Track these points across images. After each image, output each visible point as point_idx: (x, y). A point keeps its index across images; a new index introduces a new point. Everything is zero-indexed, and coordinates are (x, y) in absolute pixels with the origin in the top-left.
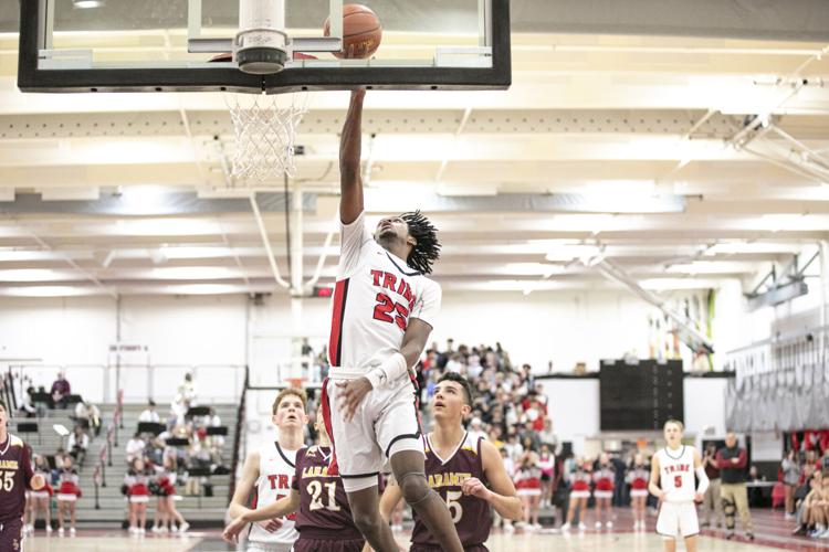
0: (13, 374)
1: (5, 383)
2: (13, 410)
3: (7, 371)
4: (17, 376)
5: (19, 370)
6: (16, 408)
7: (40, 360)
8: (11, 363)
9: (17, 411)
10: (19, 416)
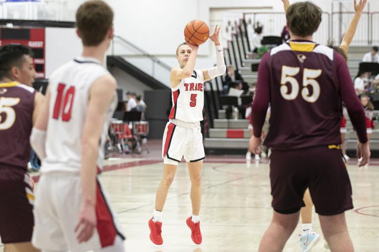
0: (247, 20)
1: (240, 28)
2: (247, 52)
3: (242, 17)
4: (250, 21)
5: (252, 17)
6: (249, 50)
7: (271, 8)
8: (246, 11)
9: (251, 53)
10: (252, 57)
